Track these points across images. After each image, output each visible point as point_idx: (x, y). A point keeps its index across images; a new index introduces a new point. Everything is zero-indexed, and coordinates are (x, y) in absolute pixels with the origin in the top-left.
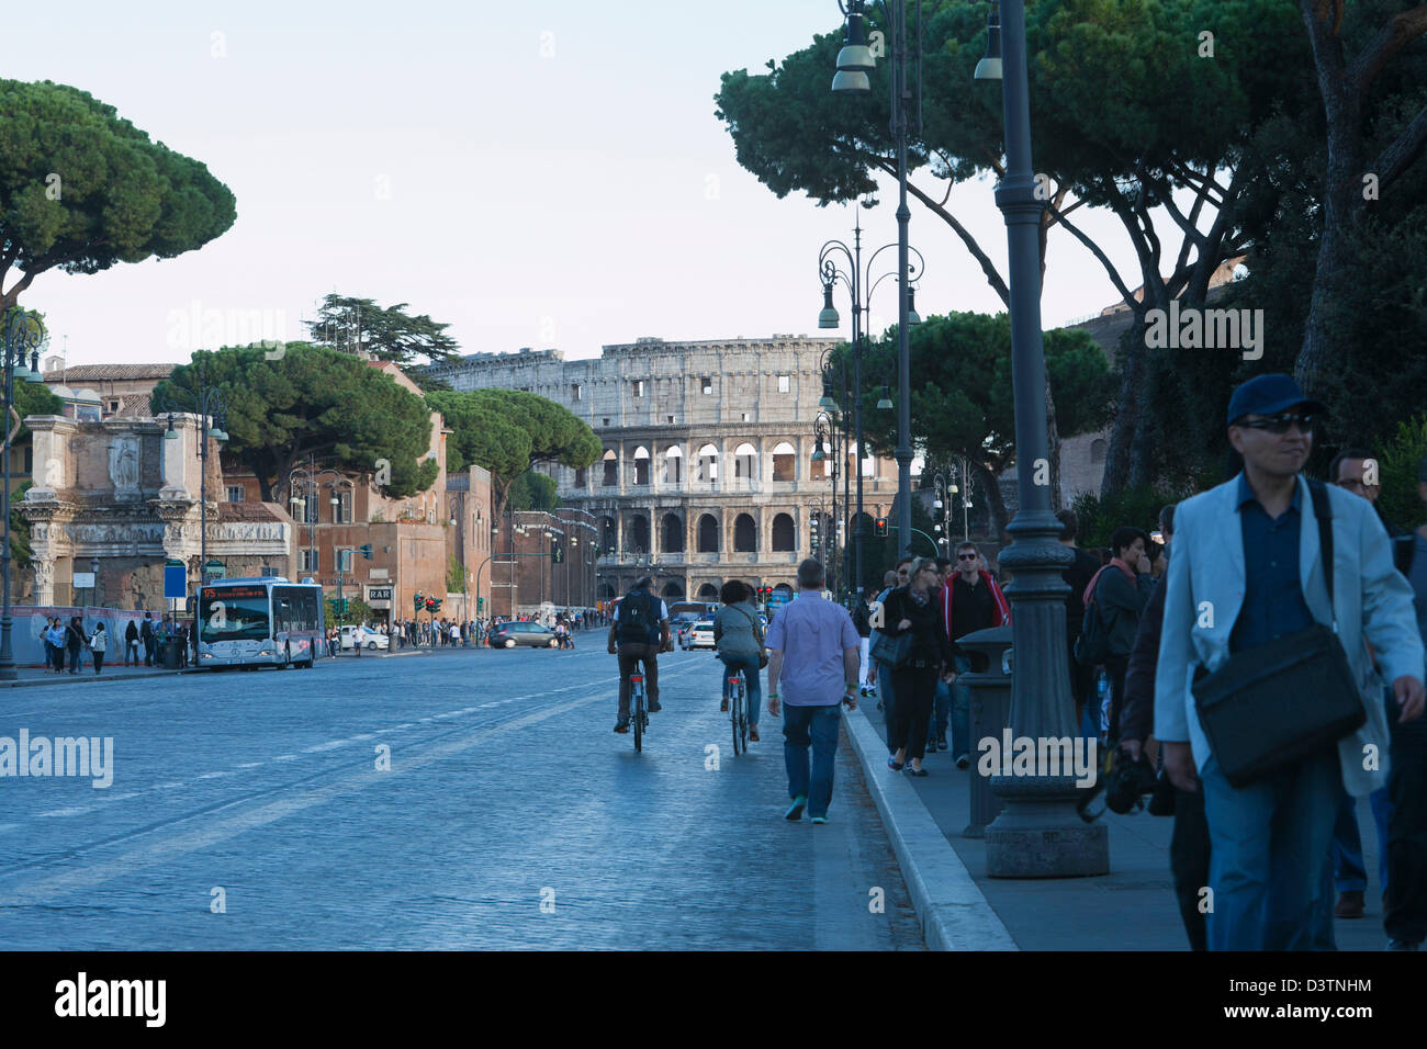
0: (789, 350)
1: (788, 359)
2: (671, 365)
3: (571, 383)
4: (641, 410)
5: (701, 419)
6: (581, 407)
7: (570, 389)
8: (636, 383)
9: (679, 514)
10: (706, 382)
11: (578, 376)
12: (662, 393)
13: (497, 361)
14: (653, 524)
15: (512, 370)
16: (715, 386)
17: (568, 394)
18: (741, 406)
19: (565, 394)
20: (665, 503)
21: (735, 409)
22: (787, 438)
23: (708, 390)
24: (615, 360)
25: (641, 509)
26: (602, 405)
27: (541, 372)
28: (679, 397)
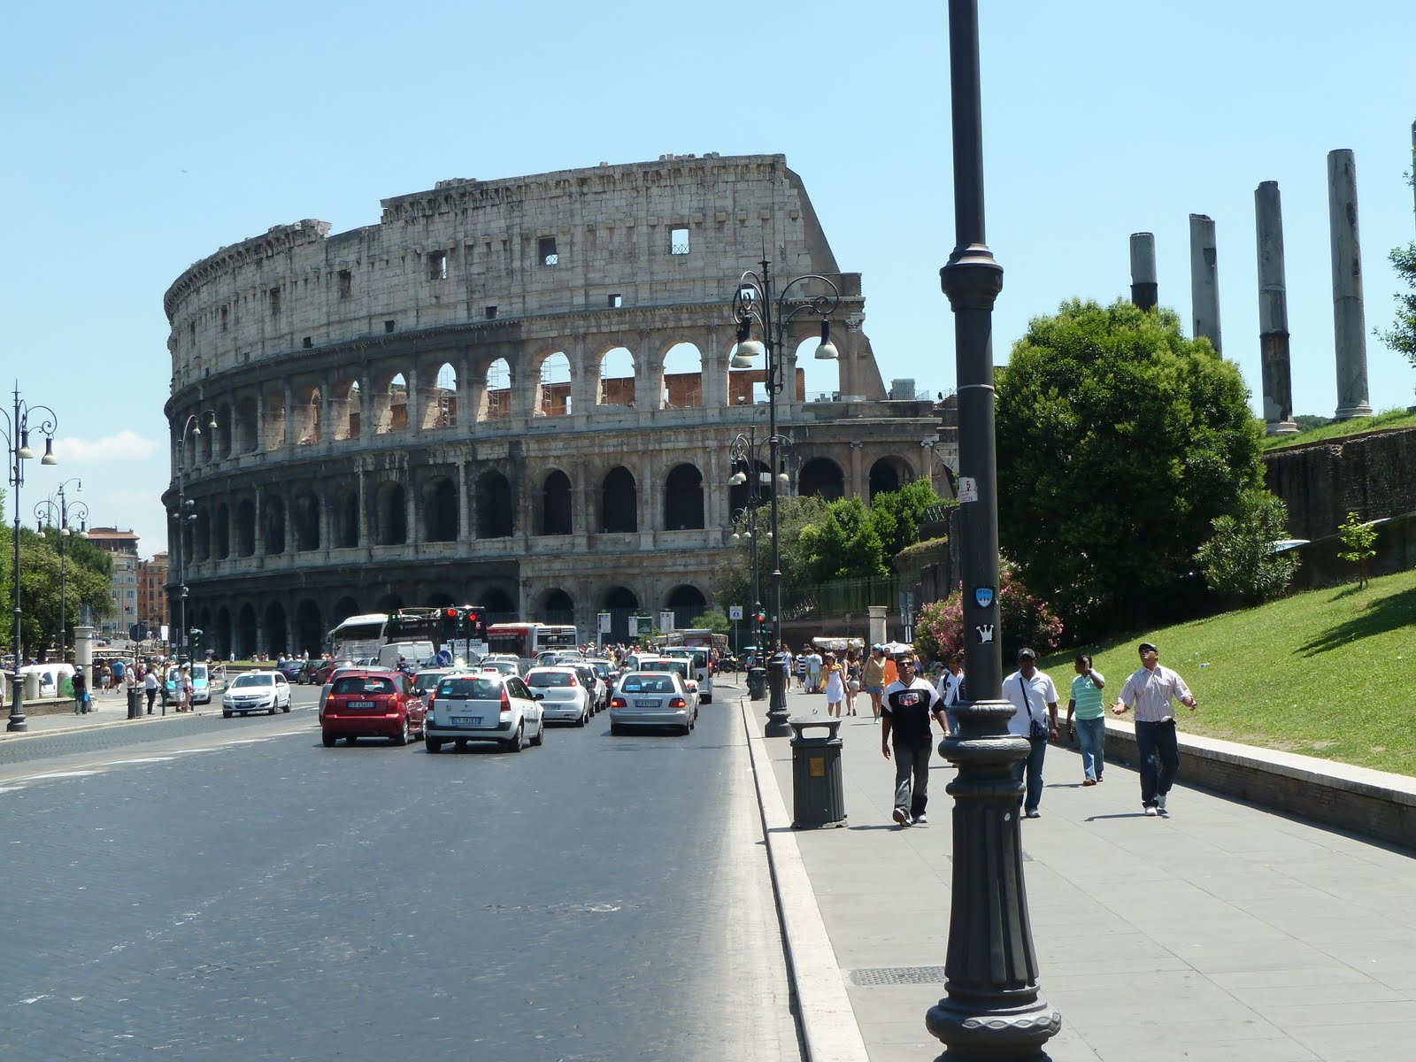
0: (686, 180)
1: (687, 197)
2: (492, 221)
3: (337, 269)
4: (444, 300)
5: (541, 307)
6: (353, 306)
7: (336, 279)
8: (435, 257)
9: (507, 471)
10: (547, 246)
11: (349, 255)
12: (475, 269)
13: (239, 253)
14: (463, 489)
15: (259, 263)
16: (564, 251)
17: (334, 289)
18: (608, 281)
19: (328, 287)
20: (484, 453)
21: (595, 286)
22: (686, 332)
23: (551, 259)
24: (401, 223)
25: (445, 465)
26: (383, 299)
27: (294, 260)
28: (503, 273)
